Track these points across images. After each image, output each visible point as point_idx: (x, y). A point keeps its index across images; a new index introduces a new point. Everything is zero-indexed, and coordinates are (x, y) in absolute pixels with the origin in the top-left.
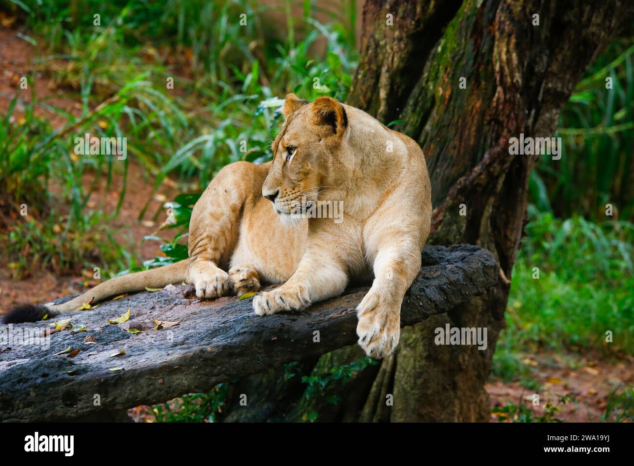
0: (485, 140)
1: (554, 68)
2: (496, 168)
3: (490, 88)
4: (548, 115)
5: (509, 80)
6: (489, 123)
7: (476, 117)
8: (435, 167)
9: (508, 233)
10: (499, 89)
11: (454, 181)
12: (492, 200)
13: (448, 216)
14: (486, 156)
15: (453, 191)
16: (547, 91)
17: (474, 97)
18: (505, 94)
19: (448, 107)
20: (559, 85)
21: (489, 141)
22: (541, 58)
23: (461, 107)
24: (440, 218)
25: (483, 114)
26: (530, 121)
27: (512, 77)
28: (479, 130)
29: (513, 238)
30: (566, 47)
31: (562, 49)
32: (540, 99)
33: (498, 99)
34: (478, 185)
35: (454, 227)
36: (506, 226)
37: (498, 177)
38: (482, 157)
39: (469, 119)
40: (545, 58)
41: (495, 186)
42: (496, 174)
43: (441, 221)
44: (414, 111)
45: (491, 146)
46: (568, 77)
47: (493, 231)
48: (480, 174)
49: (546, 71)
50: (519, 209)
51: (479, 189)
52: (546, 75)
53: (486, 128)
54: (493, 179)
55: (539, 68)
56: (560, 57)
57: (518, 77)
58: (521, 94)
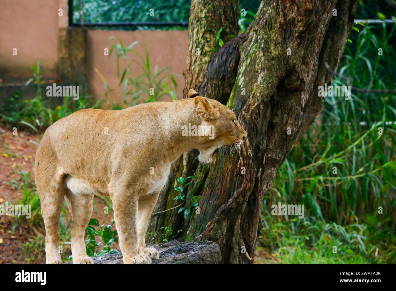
0: (235, 185)
1: (271, 146)
2: (241, 199)
3: (236, 158)
4: (269, 171)
5: (245, 153)
6: (237, 176)
7: (230, 173)
8: (209, 200)
9: (250, 233)
10: (241, 158)
11: (219, 207)
12: (240, 216)
13: (216, 226)
14: (235, 193)
15: (218, 212)
16: (268, 159)
17: (228, 163)
18: (244, 161)
19: (215, 168)
20: (274, 155)
21: (236, 185)
22: (263, 142)
23: (222, 168)
24: (212, 226)
25: (233, 171)
26: (259, 174)
27: (247, 152)
28: (231, 180)
29: (253, 236)
30: (276, 136)
31: (274, 137)
32: (264, 163)
33: (240, 163)
34: (232, 208)
35: (220, 231)
36: (249, 230)
37: (242, 204)
38: (233, 194)
39: (226, 174)
40: (265, 142)
41: (241, 209)
42: (241, 202)
43: (212, 228)
44: (201, 171)
45: (238, 188)
46: (278, 151)
47: (242, 233)
48: (232, 203)
49: (267, 148)
50: (255, 220)
51: (232, 211)
52: (267, 150)
53: (235, 179)
54: (239, 205)
55: (263, 147)
56: (273, 141)
57: (250, 152)
58: (253, 161)
